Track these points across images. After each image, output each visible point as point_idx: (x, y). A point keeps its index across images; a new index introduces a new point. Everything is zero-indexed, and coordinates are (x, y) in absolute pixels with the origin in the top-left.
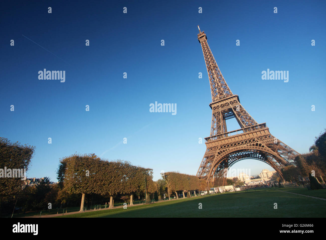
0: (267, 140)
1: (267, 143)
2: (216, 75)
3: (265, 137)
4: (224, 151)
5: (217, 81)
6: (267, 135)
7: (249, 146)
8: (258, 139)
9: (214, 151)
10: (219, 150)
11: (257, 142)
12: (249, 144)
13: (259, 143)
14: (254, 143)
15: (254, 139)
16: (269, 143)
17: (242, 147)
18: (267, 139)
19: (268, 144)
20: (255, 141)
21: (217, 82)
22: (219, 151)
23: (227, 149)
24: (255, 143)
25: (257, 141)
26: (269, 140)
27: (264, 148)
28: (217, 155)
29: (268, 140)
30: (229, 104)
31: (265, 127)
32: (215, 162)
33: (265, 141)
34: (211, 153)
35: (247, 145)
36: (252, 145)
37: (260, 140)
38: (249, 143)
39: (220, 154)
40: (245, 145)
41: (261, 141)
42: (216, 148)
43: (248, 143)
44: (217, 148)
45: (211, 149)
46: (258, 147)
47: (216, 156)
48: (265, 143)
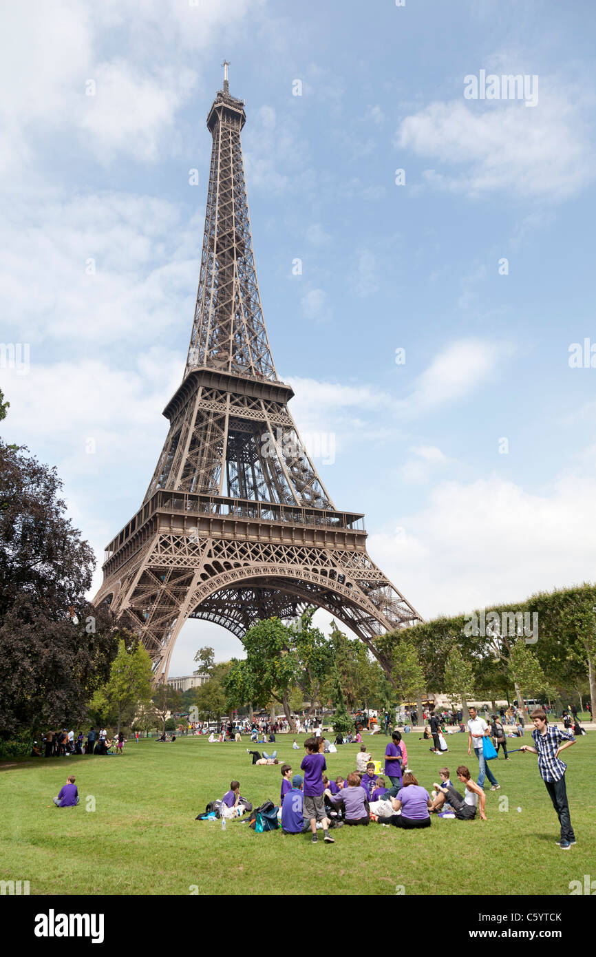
4: (228, 566)
5: (238, 302)
7: (311, 573)
8: (337, 559)
9: (189, 557)
10: (210, 556)
11: (332, 568)
12: (310, 567)
13: (338, 571)
14: (326, 568)
17: (290, 571)
20: (329, 563)
21: (237, 307)
22: (210, 561)
24: (328, 570)
25: (334, 565)
27: (353, 591)
28: (204, 577)
32: (192, 600)
34: (174, 559)
35: (305, 566)
36: (319, 572)
37: (341, 563)
38: (311, 562)
39: (213, 574)
40: (300, 567)
43: (307, 562)
44: (203, 547)
45: (178, 545)
46: (336, 582)
47: (197, 578)
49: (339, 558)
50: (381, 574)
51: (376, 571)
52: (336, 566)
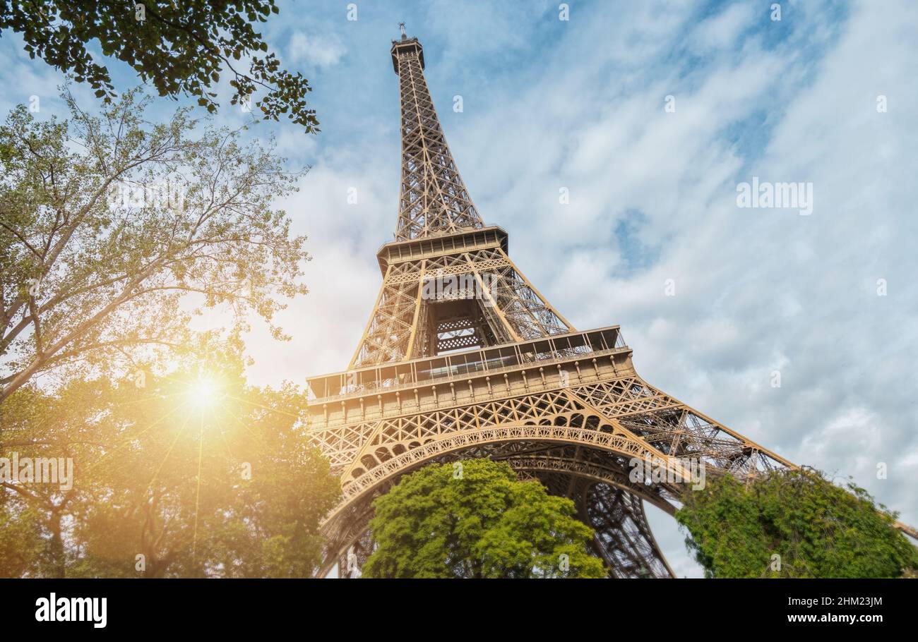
0: (626, 403)
1: (624, 414)
2: (430, 162)
3: (614, 388)
4: (399, 450)
5: (430, 179)
6: (625, 383)
7: (538, 427)
8: (584, 397)
9: (341, 452)
10: (375, 442)
11: (575, 411)
12: (536, 419)
13: (586, 413)
14: (564, 415)
15: (563, 395)
16: (634, 412)
18: (621, 397)
19: (629, 419)
20: (570, 407)
21: (431, 183)
22: (372, 450)
23: (421, 440)
24: (568, 416)
25: (579, 407)
26: (634, 401)
27: (612, 437)
28: (356, 473)
29: (632, 402)
30: (464, 258)
31: (612, 346)
33: (618, 404)
35: (528, 420)
36: (553, 422)
37: (593, 402)
38: (539, 413)
39: (374, 464)
40: (519, 424)
41: (599, 407)
42: (361, 435)
43: (532, 414)
44: (367, 435)
46: (582, 430)
48: (614, 412)
49: (589, 395)
50: (666, 399)
51: (656, 397)
52: (583, 408)
